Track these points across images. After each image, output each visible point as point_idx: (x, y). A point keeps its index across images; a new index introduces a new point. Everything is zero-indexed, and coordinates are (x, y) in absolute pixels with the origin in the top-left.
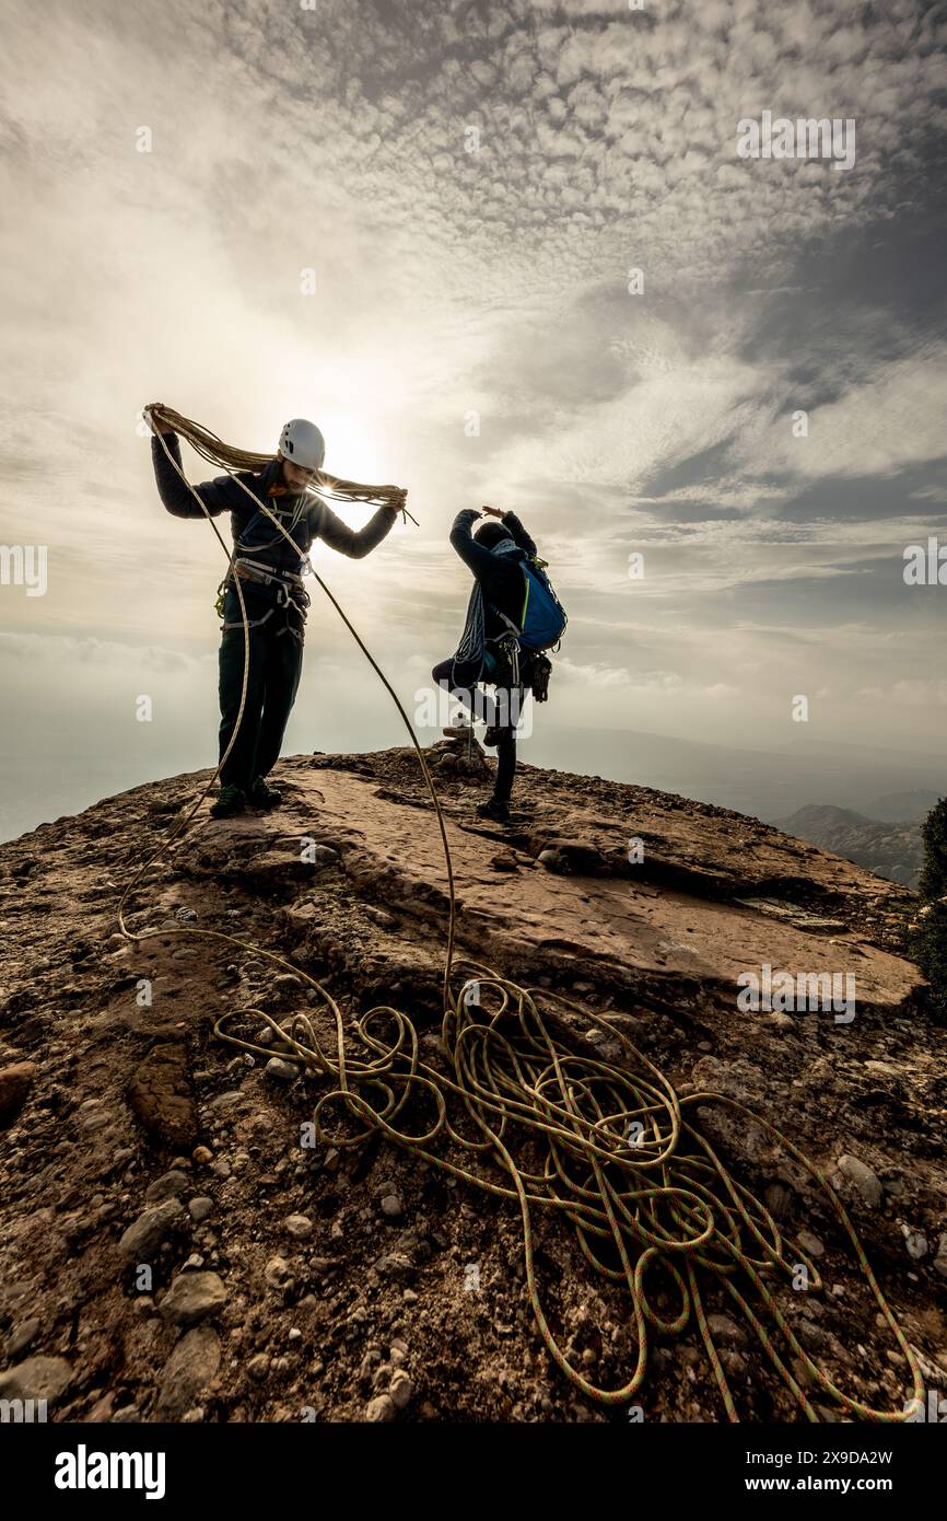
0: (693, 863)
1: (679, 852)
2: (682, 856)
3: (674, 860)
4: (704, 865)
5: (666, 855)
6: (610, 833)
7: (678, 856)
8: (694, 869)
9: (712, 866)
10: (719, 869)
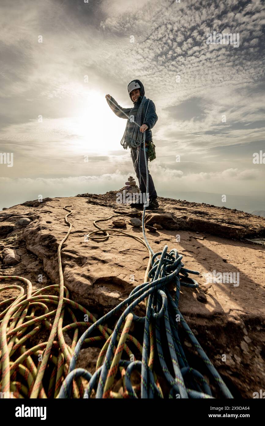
0: (222, 222)
1: (215, 217)
2: (217, 219)
3: (212, 221)
4: (229, 223)
5: (208, 219)
6: (182, 211)
7: (214, 219)
8: (223, 225)
9: (233, 223)
10: (236, 225)
